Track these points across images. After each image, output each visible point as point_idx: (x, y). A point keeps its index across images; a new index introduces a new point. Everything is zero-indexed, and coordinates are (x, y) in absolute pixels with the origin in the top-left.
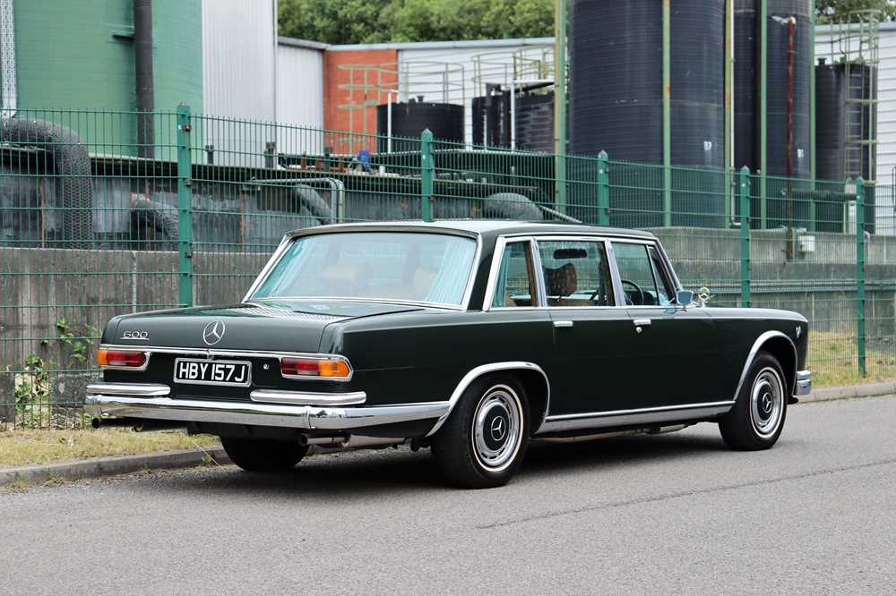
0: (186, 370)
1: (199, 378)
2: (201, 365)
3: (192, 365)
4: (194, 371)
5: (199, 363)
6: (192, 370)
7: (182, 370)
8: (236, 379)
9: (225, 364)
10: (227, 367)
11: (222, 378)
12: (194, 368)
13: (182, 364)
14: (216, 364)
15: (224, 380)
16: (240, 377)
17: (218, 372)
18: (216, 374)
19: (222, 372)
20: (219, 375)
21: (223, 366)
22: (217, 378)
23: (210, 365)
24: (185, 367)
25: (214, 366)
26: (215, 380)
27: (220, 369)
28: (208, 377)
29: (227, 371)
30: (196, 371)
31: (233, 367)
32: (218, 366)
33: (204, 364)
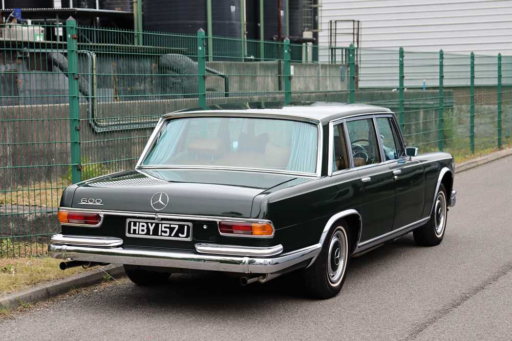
0: (137, 228)
1: (148, 233)
2: (150, 224)
3: (141, 224)
4: (143, 228)
5: (147, 223)
6: (141, 228)
7: (132, 228)
8: (180, 235)
9: (170, 224)
10: (172, 226)
11: (168, 234)
12: (143, 226)
13: (132, 223)
14: (162, 224)
15: (170, 236)
16: (184, 234)
17: (163, 229)
18: (162, 231)
19: (168, 230)
20: (166, 232)
21: (168, 226)
22: (163, 234)
23: (157, 225)
24: (135, 225)
25: (160, 225)
26: (161, 235)
27: (165, 227)
28: (156, 232)
29: (172, 229)
30: (145, 228)
31: (177, 227)
32: (164, 225)
33: (152, 224)
